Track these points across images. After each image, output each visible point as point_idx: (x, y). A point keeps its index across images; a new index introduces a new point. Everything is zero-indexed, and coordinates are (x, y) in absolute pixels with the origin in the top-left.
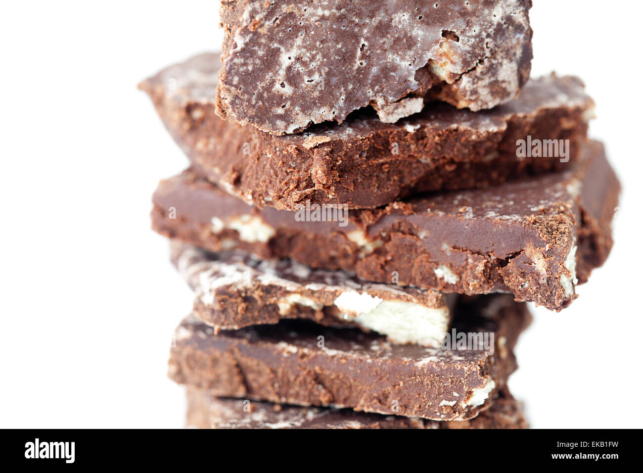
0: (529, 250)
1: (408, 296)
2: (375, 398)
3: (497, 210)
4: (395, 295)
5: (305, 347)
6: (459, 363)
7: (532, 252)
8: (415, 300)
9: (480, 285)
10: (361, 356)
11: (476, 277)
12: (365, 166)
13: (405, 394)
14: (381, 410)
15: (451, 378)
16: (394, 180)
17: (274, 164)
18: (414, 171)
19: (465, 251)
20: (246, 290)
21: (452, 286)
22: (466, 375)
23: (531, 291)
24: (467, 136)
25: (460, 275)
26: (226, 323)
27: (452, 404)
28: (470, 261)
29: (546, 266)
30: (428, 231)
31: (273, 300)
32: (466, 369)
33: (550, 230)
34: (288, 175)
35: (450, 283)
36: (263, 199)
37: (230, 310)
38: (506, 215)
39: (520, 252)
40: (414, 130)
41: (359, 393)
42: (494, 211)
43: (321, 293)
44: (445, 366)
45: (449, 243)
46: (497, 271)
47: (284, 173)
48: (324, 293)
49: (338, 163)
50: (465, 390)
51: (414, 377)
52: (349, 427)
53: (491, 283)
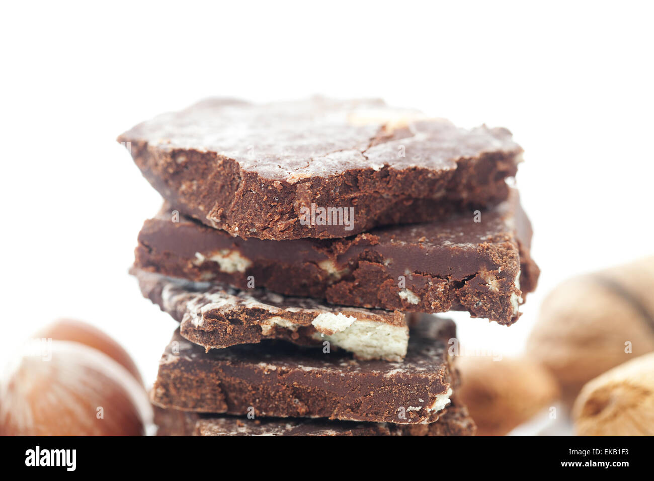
0: (483, 273)
1: (376, 317)
2: (348, 407)
3: (450, 239)
4: (365, 315)
5: (283, 365)
6: (423, 373)
7: (485, 274)
8: (382, 319)
9: (441, 305)
10: (334, 371)
11: (437, 298)
12: (338, 200)
13: (375, 402)
14: (354, 417)
15: (416, 386)
16: (362, 213)
17: (259, 199)
18: (378, 206)
19: (426, 275)
20: (233, 313)
21: (414, 307)
22: (430, 383)
23: (485, 308)
24: (424, 174)
25: (421, 296)
26: (215, 343)
27: (418, 409)
28: (430, 283)
29: (499, 286)
30: (392, 259)
31: (256, 322)
32: (430, 377)
33: (501, 255)
34: (272, 208)
35: (412, 303)
36: (249, 231)
37: (219, 332)
38: (461, 243)
39: (475, 275)
40: (379, 169)
41: (333, 404)
42: (449, 240)
43: (299, 316)
44: (411, 376)
45: (411, 269)
46: (454, 292)
47: (268, 207)
48: (302, 316)
49: (317, 197)
50: (430, 396)
51: (383, 387)
52: (326, 435)
53: (449, 302)
